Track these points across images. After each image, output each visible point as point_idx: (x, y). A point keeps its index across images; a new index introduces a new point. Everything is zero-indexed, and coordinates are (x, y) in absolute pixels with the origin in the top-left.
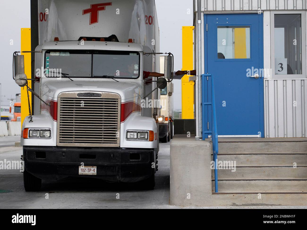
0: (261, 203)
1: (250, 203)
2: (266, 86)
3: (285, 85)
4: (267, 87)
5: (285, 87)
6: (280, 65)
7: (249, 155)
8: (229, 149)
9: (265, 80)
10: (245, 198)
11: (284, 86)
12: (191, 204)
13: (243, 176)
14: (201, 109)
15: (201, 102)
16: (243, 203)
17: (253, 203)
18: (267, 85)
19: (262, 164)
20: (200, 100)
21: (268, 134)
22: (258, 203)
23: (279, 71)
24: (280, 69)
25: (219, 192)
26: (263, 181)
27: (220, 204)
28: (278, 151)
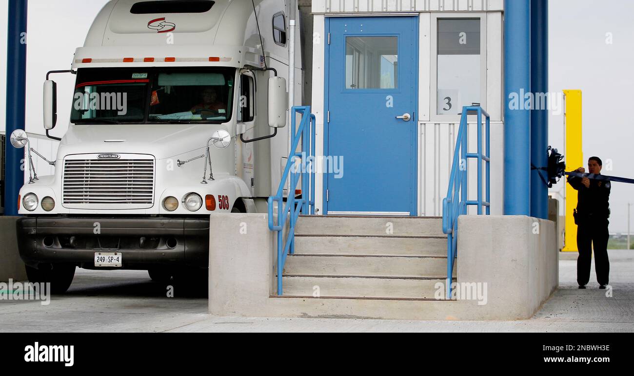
0: (349, 314)
1: (331, 313)
2: (421, 134)
3: (452, 132)
4: (423, 135)
5: (452, 136)
6: (447, 101)
7: (352, 237)
8: (327, 228)
9: (419, 123)
10: (323, 304)
11: (450, 134)
12: (235, 312)
13: (335, 271)
16: (319, 314)
17: (335, 313)
18: (423, 132)
19: (373, 253)
21: (423, 211)
22: (344, 314)
23: (444, 109)
24: (447, 107)
25: (284, 294)
26: (361, 278)
27: (282, 314)
28: (407, 233)
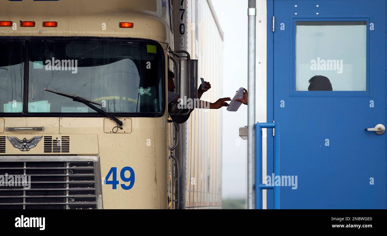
14: (254, 198)
15: (254, 183)
20: (252, 180)
